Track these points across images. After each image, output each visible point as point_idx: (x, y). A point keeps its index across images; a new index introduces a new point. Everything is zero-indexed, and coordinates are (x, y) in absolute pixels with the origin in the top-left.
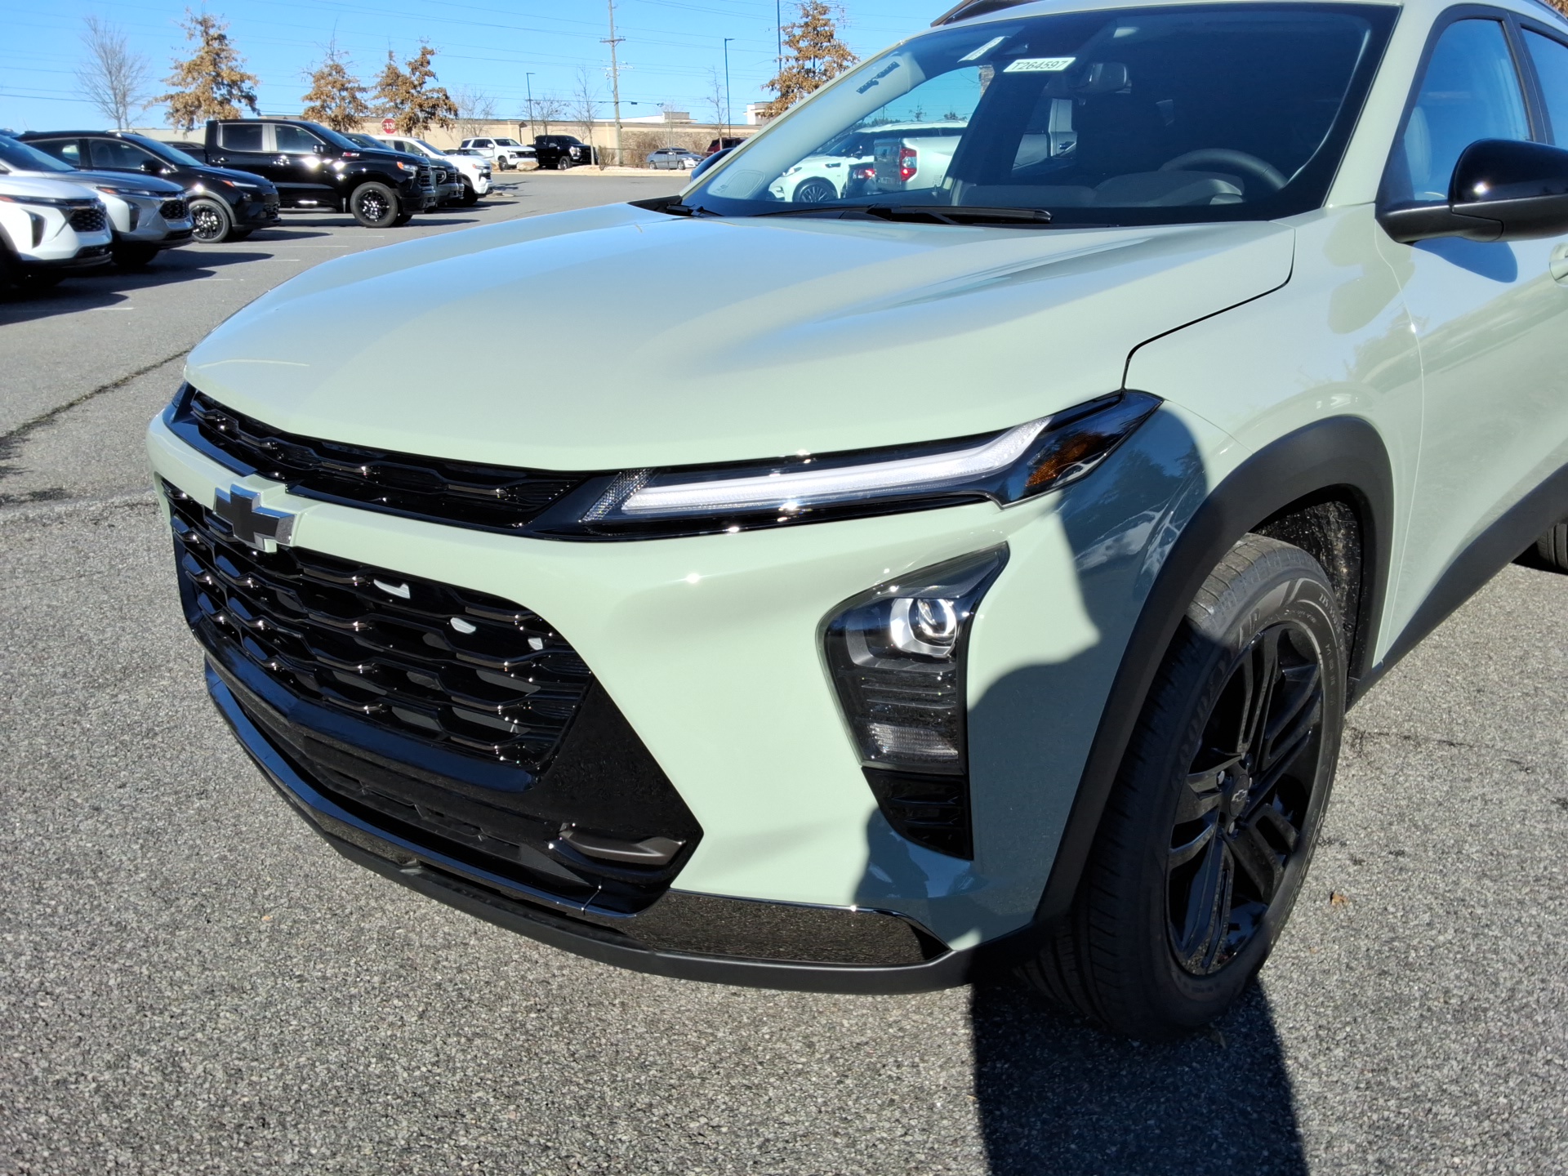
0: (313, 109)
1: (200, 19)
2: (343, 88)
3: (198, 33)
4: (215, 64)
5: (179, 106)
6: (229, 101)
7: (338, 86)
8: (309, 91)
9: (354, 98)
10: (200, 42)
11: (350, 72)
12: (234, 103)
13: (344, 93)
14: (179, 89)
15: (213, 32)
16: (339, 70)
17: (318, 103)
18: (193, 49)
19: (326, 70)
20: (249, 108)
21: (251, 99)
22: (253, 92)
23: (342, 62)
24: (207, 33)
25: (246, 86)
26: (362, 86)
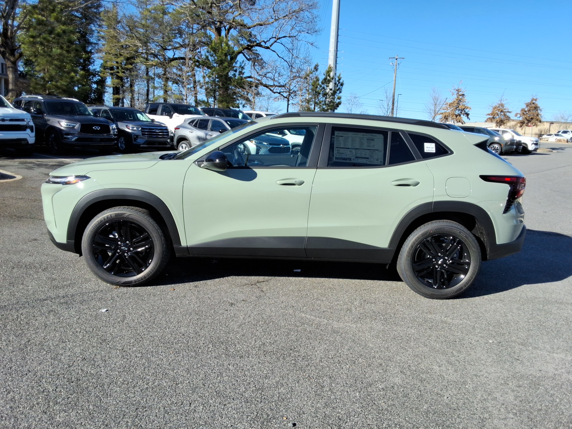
0: (490, 118)
1: (457, 89)
2: (502, 111)
3: (455, 93)
4: (458, 104)
5: (444, 116)
6: (460, 115)
7: (500, 110)
8: (490, 112)
9: (505, 115)
10: (455, 96)
11: (506, 106)
12: (462, 116)
13: (502, 113)
14: (445, 111)
15: (460, 93)
16: (502, 105)
17: (491, 117)
18: (452, 98)
19: (498, 105)
20: (466, 117)
21: (467, 115)
22: (469, 113)
23: (503, 103)
24: (458, 94)
25: (467, 111)
26: (509, 111)
